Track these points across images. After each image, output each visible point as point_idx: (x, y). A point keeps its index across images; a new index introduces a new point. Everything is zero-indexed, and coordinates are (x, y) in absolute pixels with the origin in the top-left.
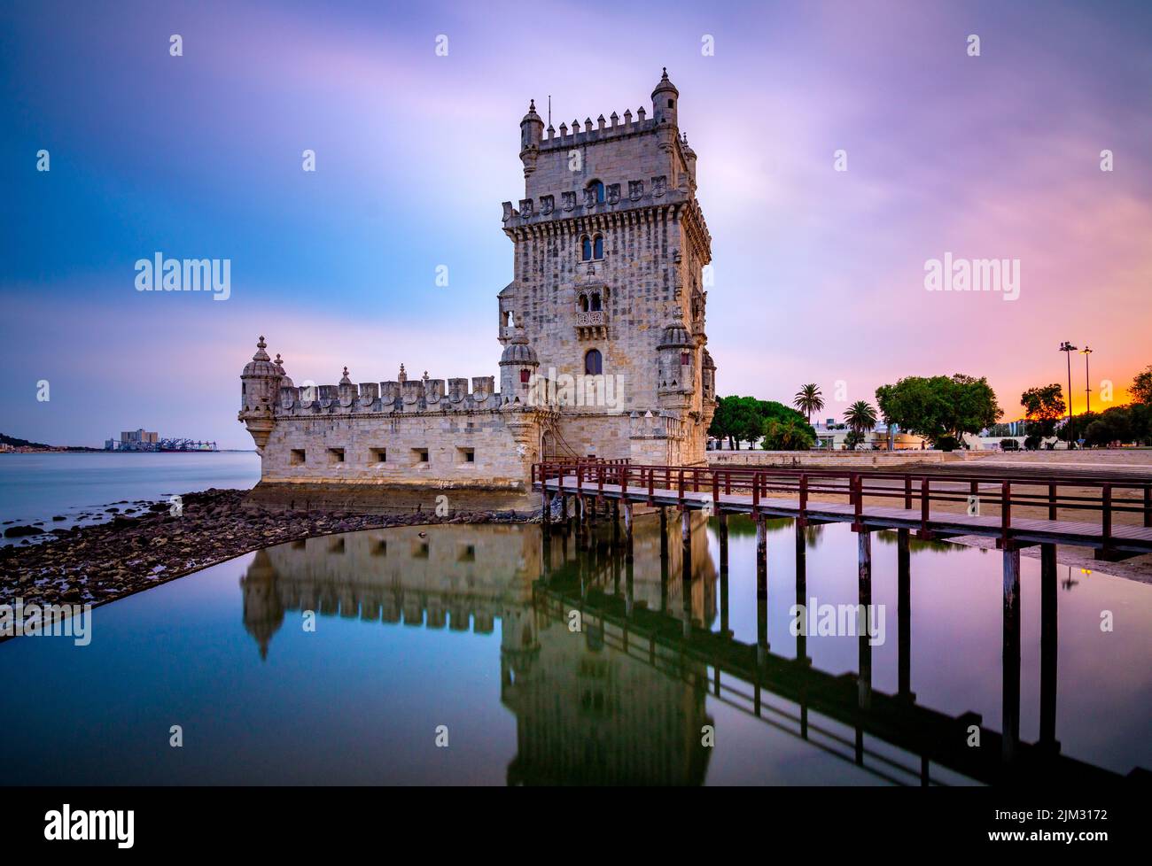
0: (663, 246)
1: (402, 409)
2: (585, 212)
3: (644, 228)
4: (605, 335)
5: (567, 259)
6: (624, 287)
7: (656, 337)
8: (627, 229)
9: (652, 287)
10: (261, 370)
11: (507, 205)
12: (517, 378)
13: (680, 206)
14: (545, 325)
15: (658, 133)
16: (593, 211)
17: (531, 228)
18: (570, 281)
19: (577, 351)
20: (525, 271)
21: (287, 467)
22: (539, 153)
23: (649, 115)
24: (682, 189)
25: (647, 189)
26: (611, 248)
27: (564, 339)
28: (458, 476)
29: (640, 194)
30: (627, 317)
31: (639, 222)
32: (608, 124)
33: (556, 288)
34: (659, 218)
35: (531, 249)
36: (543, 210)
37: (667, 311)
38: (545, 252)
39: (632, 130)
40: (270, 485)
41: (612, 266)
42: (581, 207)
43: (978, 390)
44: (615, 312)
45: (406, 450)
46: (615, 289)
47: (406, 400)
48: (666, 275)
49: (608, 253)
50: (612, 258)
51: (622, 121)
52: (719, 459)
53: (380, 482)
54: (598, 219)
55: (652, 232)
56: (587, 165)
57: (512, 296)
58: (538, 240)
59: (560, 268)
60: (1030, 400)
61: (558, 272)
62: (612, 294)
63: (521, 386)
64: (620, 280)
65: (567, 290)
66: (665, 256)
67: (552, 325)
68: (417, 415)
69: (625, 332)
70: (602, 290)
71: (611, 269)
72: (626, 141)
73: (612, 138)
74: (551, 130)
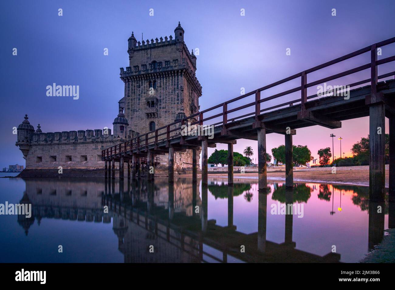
0: (177, 84)
1: (77, 141)
2: (150, 72)
3: (171, 78)
4: (156, 116)
5: (143, 89)
6: (163, 99)
7: (174, 117)
8: (165, 78)
9: (173, 99)
10: (25, 127)
11: (122, 69)
12: (119, 129)
13: (183, 70)
14: (135, 113)
15: (176, 45)
16: (152, 71)
17: (130, 77)
18: (144, 97)
19: (147, 122)
20: (129, 93)
21: (35, 163)
22: (134, 51)
23: (174, 38)
24: (183, 64)
25: (171, 64)
26: (159, 85)
27: (142, 118)
28: (98, 165)
29: (169, 66)
30: (164, 110)
31: (169, 76)
32: (159, 41)
33: (139, 99)
34: (176, 74)
35: (131, 85)
36: (134, 71)
37: (178, 108)
38: (136, 86)
39: (168, 43)
40: (28, 170)
41: (159, 92)
42: (148, 70)
43: (304, 150)
44: (160, 108)
45: (79, 156)
46: (160, 100)
47: (79, 137)
48: (178, 95)
49: (158, 87)
50: (159, 89)
51: (164, 40)
52: (214, 170)
53: (69, 168)
54: (154, 74)
55: (174, 80)
56: (152, 55)
57: (124, 102)
58: (133, 82)
59: (141, 92)
60: (321, 153)
61: (140, 93)
62: (159, 102)
63: (120, 132)
64: (162, 97)
65: (143, 100)
66: (178, 88)
67: (138, 113)
68: (83, 143)
69: (163, 115)
70: (155, 100)
71: (159, 93)
72: (165, 47)
73: (160, 46)
74: (139, 43)
